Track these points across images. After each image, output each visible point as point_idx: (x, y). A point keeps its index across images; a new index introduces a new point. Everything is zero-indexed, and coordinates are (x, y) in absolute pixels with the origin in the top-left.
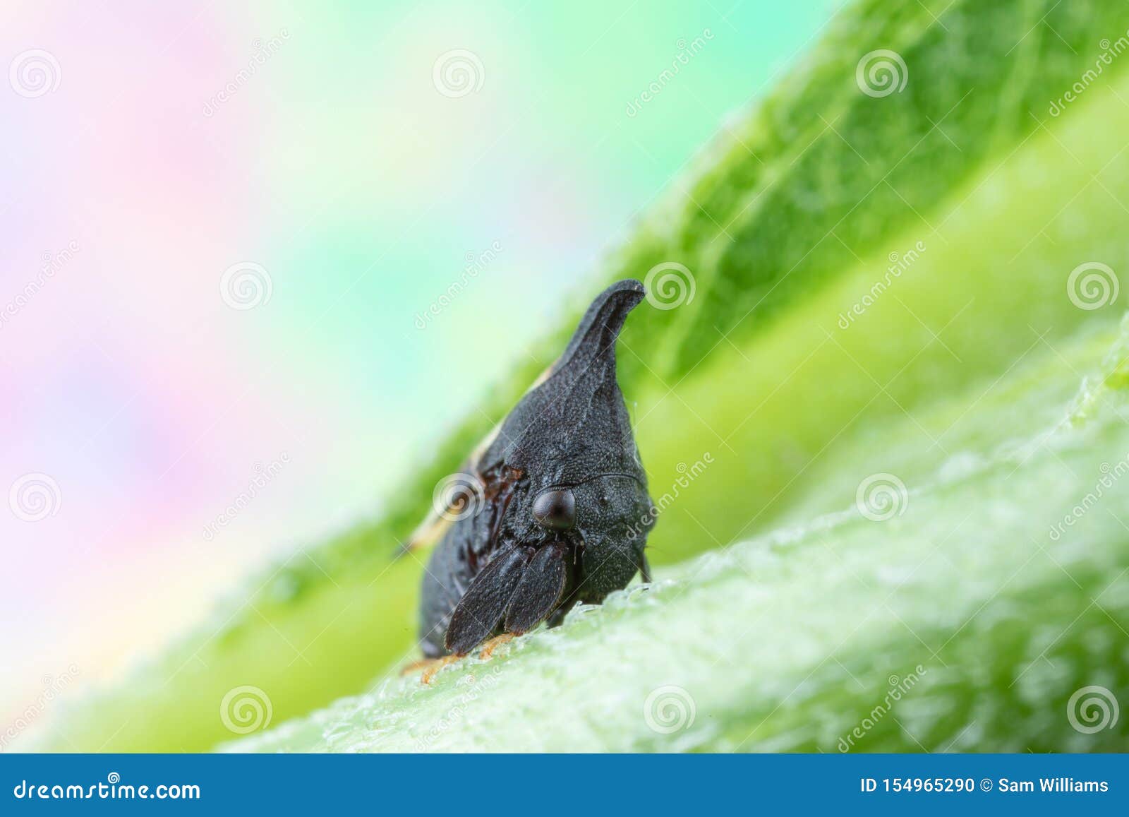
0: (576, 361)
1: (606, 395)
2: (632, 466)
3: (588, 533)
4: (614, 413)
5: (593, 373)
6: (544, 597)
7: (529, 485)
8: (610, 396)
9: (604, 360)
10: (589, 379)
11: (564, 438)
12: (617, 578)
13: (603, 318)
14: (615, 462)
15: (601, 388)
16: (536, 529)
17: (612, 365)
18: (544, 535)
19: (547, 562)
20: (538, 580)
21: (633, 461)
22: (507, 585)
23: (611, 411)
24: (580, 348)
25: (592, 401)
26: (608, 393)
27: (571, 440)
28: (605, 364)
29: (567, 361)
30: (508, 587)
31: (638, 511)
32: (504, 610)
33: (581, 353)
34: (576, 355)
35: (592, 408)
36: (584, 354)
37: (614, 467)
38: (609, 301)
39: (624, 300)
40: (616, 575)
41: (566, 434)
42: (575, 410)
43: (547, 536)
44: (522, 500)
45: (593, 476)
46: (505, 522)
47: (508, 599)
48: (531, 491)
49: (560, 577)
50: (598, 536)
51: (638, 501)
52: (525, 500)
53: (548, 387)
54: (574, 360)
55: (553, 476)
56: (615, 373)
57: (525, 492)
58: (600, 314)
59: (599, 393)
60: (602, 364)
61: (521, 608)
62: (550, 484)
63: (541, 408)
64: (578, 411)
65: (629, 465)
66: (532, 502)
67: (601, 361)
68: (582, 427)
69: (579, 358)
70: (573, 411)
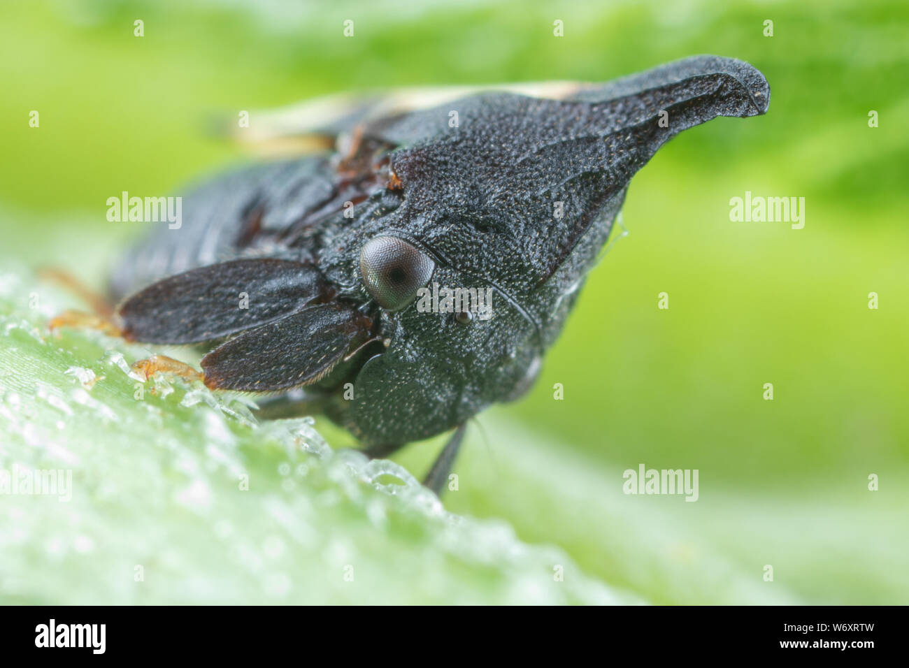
0: (606, 111)
1: (596, 188)
2: (545, 306)
3: (407, 337)
4: (586, 220)
5: (608, 148)
6: (283, 367)
7: (393, 209)
8: (601, 195)
9: (638, 145)
10: (595, 150)
11: (492, 193)
12: (395, 424)
13: (686, 91)
14: (525, 283)
15: (598, 175)
16: (350, 271)
17: (640, 160)
18: (351, 289)
19: (327, 327)
20: (295, 339)
21: (553, 302)
22: (262, 305)
23: (584, 215)
24: (625, 99)
25: (571, 181)
26: (601, 190)
27: (497, 204)
28: (633, 150)
29: (595, 100)
30: (261, 309)
31: (501, 369)
32: (230, 332)
33: (620, 106)
34: (613, 103)
35: (563, 189)
36: (622, 112)
37: (517, 288)
38: (714, 78)
39: (729, 96)
40: (397, 420)
41: (498, 190)
42: (539, 171)
43: (353, 294)
44: (369, 218)
45: (479, 275)
46: (326, 224)
47: (248, 323)
48: (388, 218)
49: (326, 360)
50: (414, 352)
51: (513, 355)
52: (373, 222)
53: (540, 109)
54: (606, 107)
55: (431, 227)
56: (634, 173)
57: (382, 211)
58: (687, 83)
59: (590, 178)
60: (630, 147)
61: (243, 355)
62: (416, 233)
63: (504, 128)
64: (541, 176)
65: (542, 302)
66: (374, 233)
67: (633, 141)
68: (526, 202)
69: (612, 112)
70: (536, 170)
